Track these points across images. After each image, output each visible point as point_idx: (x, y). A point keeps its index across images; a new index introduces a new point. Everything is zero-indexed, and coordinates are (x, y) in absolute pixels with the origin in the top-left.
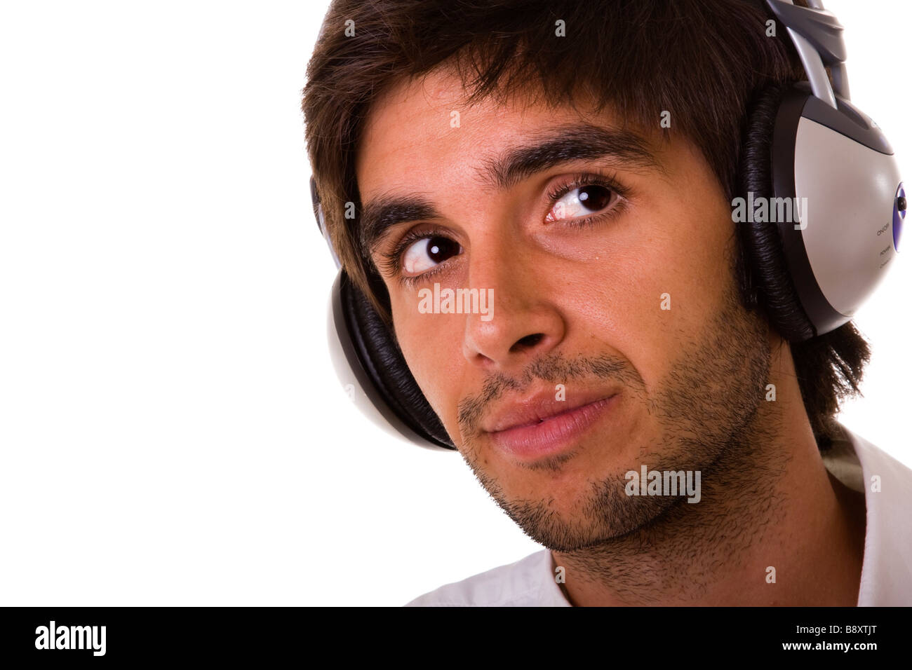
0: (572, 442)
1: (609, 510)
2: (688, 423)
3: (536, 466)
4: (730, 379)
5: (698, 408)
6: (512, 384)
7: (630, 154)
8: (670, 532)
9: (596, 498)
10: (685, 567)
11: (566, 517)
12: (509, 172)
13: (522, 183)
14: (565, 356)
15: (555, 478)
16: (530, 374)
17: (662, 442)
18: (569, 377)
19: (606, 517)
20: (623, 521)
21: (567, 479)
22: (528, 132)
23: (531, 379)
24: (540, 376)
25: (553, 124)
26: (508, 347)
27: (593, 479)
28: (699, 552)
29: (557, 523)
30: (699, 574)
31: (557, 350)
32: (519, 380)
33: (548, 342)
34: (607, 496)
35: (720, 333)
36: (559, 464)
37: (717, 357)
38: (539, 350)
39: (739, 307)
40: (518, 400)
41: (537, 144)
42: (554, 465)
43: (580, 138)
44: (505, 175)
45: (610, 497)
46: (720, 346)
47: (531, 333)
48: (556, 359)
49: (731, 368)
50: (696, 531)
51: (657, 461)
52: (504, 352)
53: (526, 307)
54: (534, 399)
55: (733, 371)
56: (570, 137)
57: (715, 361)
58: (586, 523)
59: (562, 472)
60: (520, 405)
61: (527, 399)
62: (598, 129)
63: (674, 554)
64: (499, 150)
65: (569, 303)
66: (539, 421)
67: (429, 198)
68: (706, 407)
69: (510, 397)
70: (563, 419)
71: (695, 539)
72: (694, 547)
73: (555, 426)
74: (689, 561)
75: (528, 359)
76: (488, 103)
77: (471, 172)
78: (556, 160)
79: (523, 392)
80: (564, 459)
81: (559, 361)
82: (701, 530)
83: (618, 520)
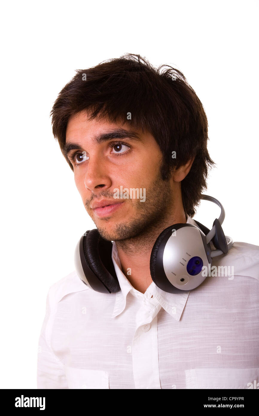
0: (111, 214)
1: (120, 232)
2: (143, 210)
3: (102, 219)
4: (156, 199)
5: (146, 206)
6: (96, 196)
7: (133, 138)
8: (139, 239)
9: (116, 228)
10: (142, 248)
11: (109, 233)
12: (100, 140)
13: (104, 143)
14: (111, 191)
15: (107, 222)
16: (101, 194)
17: (136, 215)
18: (111, 196)
19: (119, 234)
20: (123, 235)
21: (109, 223)
22: (106, 129)
23: (101, 196)
24: (103, 195)
25: (113, 128)
26: (95, 187)
27: (116, 224)
28: (146, 245)
29: (107, 234)
30: (145, 250)
31: (109, 189)
32: (98, 196)
33: (106, 187)
34: (119, 228)
35: (154, 186)
36: (108, 219)
37: (153, 192)
38: (103, 188)
39: (161, 179)
40: (97, 201)
41: (108, 133)
42: (106, 219)
43: (119, 132)
44: (99, 140)
45: (120, 229)
46: (154, 190)
47: (101, 184)
48: (108, 191)
49: (157, 195)
50: (146, 239)
51: (134, 220)
52: (93, 188)
53: (101, 177)
54: (101, 201)
55: (157, 197)
56: (117, 132)
57: (152, 194)
58: (114, 235)
59: (108, 221)
60: (97, 202)
61: (100, 201)
62: (125, 130)
63: (139, 244)
64: (98, 133)
65: (113, 177)
66: (103, 207)
67: (80, 144)
68: (148, 206)
69: (95, 200)
70: (109, 207)
71: (145, 241)
72: (144, 243)
73: (107, 209)
74: (143, 247)
75: (100, 190)
76: (94, 121)
77: (90, 139)
78: (112, 138)
79: (99, 199)
80: (109, 218)
81: (109, 192)
82: (147, 239)
83: (122, 235)
